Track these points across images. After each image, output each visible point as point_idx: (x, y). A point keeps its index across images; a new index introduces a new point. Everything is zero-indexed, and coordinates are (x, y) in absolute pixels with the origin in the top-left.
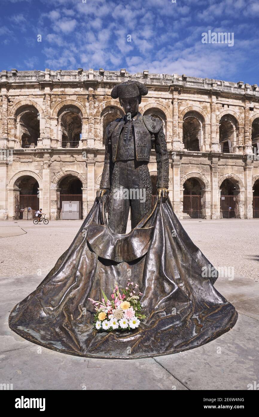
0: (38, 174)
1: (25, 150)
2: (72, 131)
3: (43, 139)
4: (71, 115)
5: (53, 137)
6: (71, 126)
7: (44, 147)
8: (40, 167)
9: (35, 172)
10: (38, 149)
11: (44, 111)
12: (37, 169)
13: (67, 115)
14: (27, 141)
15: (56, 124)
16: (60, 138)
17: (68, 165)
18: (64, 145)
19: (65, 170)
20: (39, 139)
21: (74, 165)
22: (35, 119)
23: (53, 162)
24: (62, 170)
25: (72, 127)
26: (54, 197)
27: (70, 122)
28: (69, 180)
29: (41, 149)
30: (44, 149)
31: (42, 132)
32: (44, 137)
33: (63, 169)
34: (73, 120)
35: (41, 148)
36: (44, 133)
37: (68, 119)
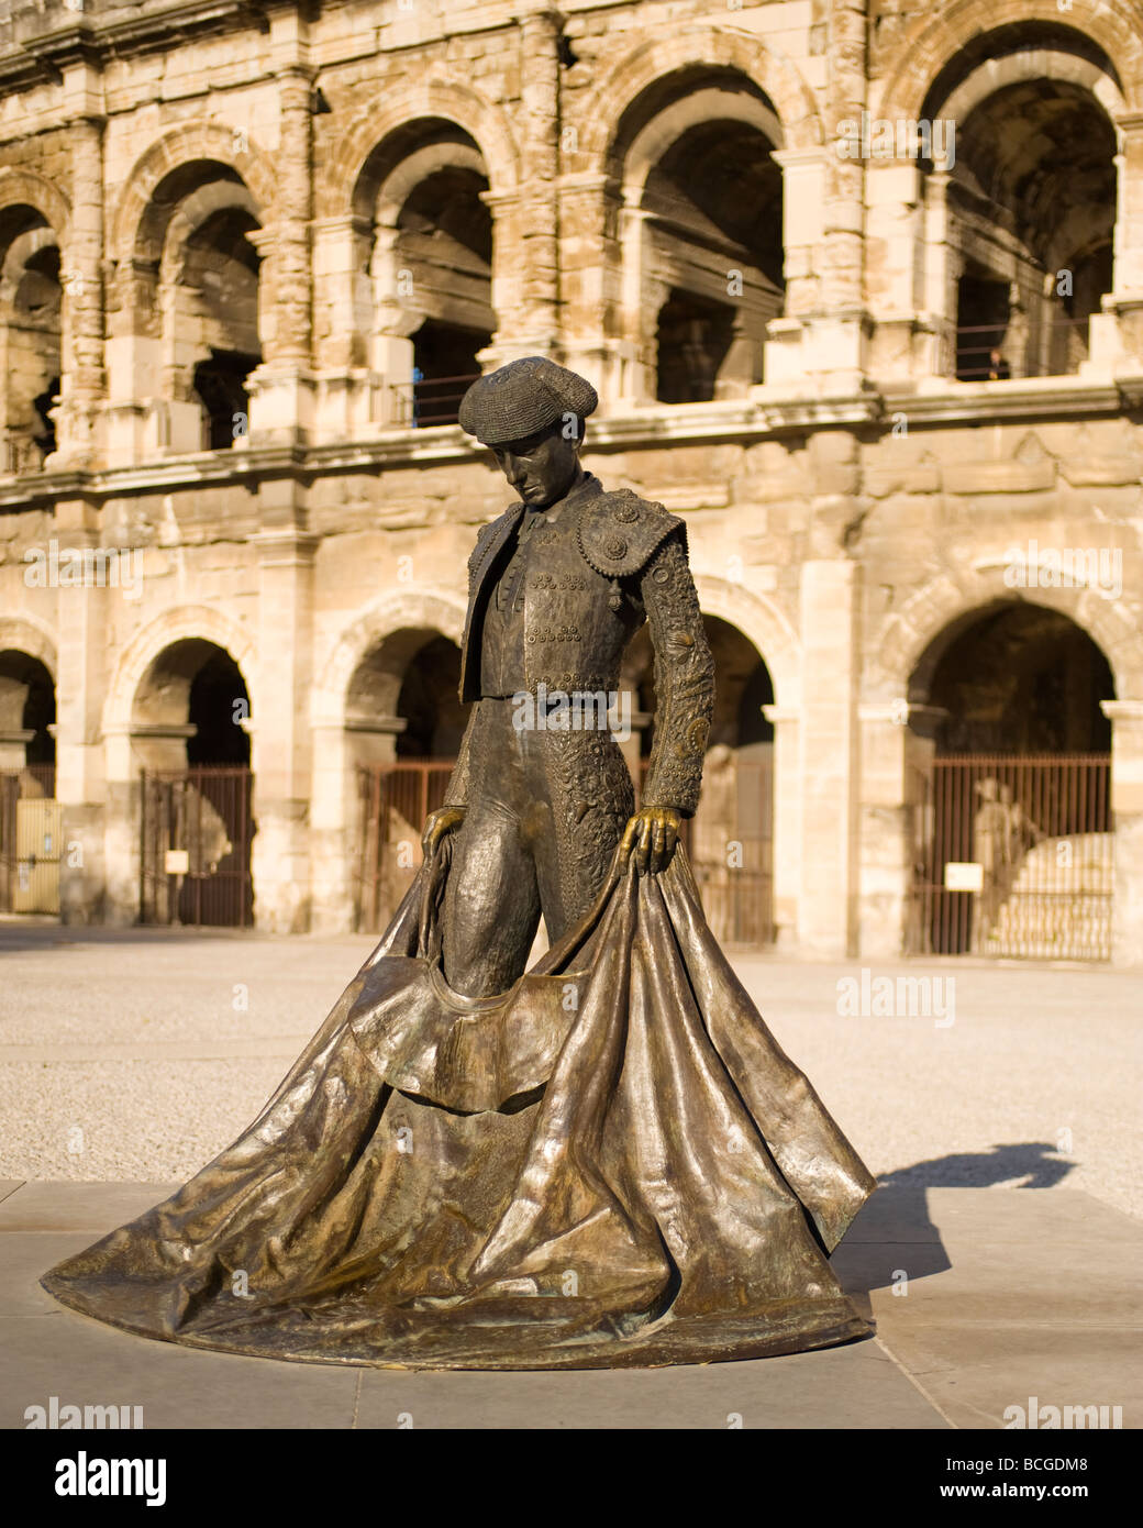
0: (765, 600)
1: (679, 418)
2: (1044, 237)
3: (806, 325)
4: (1030, 103)
5: (885, 298)
6: (1037, 197)
7: (811, 392)
8: (781, 550)
9: (750, 587)
10: (764, 407)
11: (822, 99)
12: (761, 563)
13: (998, 111)
14: (699, 347)
15: (910, 194)
16: (938, 302)
17: (999, 519)
18: (973, 359)
19: (972, 557)
20: (775, 326)
21: (1043, 514)
22: (758, 168)
23: (880, 498)
24: (947, 565)
25: (1046, 202)
26: (888, 779)
27: (1025, 165)
28: (1015, 639)
29: (787, 408)
30: (810, 406)
31: (803, 271)
32: (819, 308)
33: (959, 552)
34: (1047, 145)
35: (788, 395)
36: (817, 277)
37: (1015, 142)
